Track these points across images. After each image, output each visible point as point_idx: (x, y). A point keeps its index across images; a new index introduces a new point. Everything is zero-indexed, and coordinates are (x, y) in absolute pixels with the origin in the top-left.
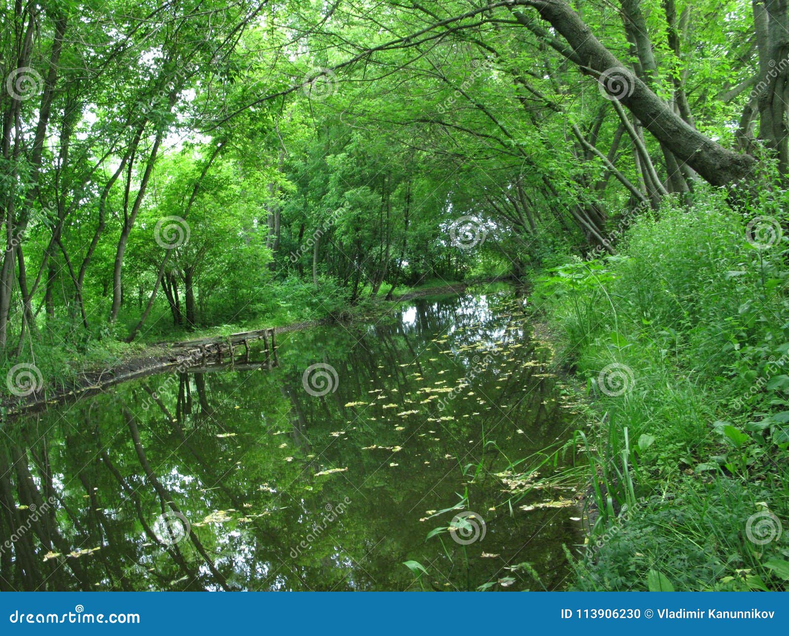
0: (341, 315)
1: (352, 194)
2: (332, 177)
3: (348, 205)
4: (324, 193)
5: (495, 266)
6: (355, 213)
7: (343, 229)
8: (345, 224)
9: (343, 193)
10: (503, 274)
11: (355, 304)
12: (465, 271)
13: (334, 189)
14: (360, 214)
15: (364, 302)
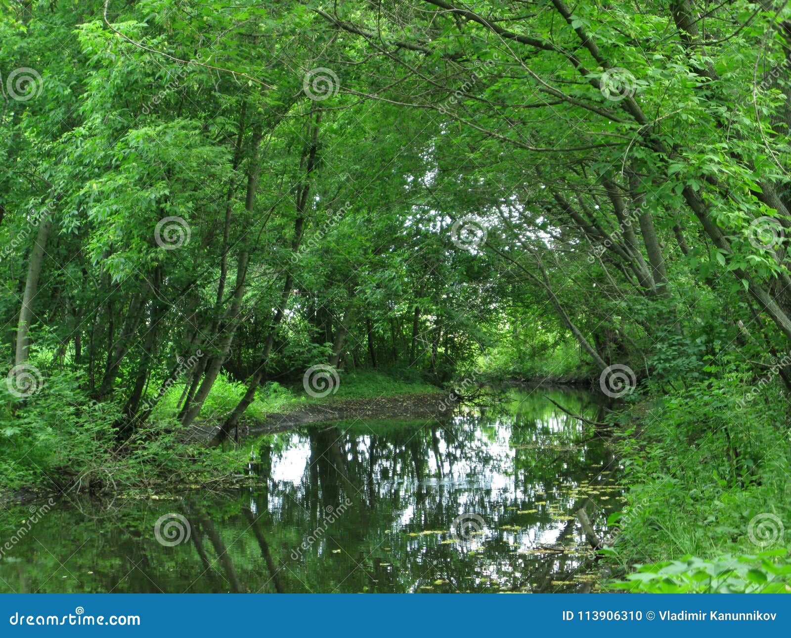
0: (81, 481)
1: (149, 139)
2: (95, 80)
3: (134, 169)
4: (71, 123)
5: (544, 346)
6: (152, 194)
7: (112, 235)
8: (119, 220)
9: (124, 130)
10: (567, 371)
11: (126, 452)
12: (458, 352)
13: (97, 119)
14: (166, 198)
15: (154, 447)
